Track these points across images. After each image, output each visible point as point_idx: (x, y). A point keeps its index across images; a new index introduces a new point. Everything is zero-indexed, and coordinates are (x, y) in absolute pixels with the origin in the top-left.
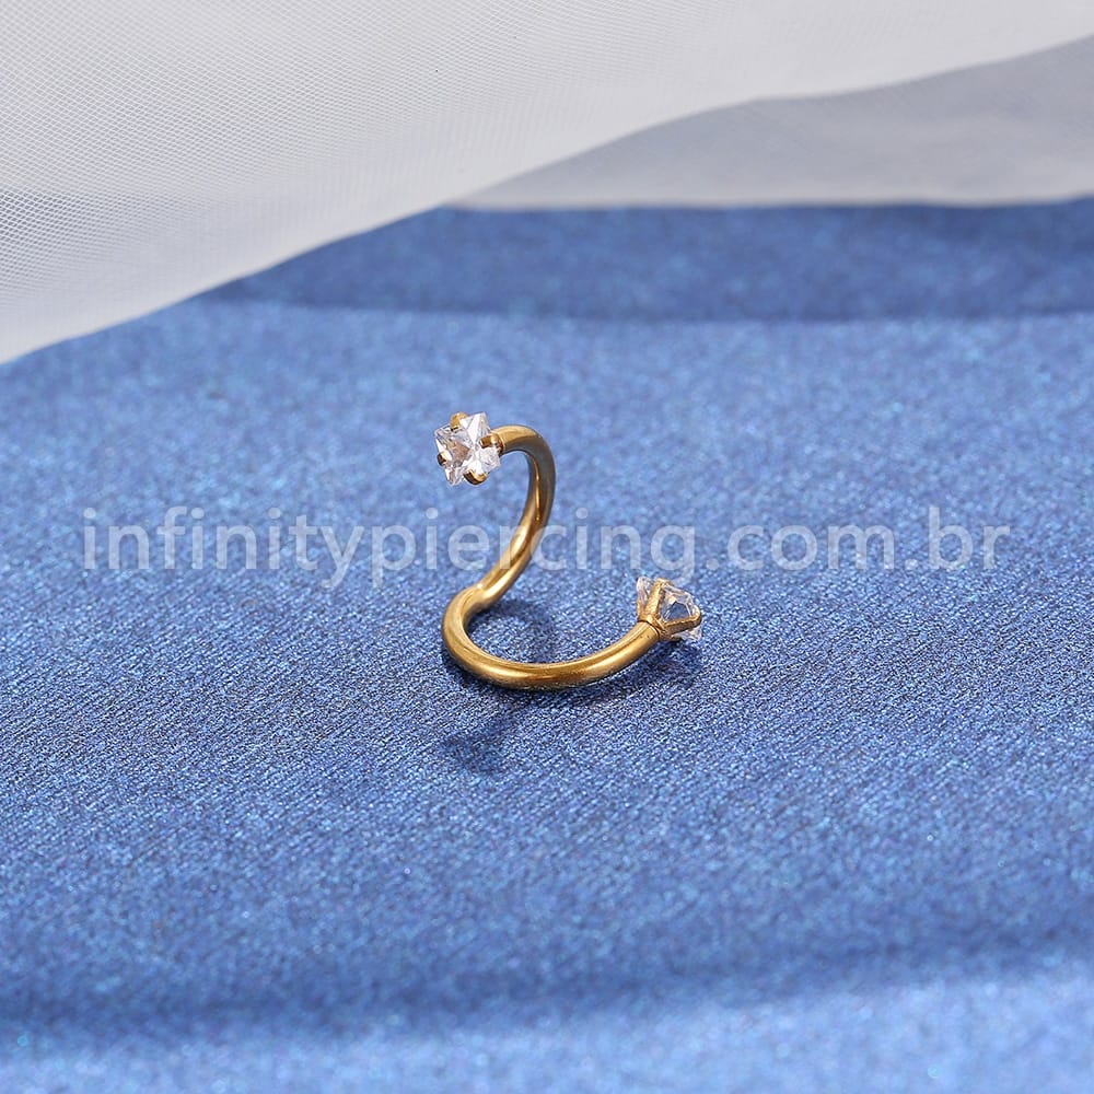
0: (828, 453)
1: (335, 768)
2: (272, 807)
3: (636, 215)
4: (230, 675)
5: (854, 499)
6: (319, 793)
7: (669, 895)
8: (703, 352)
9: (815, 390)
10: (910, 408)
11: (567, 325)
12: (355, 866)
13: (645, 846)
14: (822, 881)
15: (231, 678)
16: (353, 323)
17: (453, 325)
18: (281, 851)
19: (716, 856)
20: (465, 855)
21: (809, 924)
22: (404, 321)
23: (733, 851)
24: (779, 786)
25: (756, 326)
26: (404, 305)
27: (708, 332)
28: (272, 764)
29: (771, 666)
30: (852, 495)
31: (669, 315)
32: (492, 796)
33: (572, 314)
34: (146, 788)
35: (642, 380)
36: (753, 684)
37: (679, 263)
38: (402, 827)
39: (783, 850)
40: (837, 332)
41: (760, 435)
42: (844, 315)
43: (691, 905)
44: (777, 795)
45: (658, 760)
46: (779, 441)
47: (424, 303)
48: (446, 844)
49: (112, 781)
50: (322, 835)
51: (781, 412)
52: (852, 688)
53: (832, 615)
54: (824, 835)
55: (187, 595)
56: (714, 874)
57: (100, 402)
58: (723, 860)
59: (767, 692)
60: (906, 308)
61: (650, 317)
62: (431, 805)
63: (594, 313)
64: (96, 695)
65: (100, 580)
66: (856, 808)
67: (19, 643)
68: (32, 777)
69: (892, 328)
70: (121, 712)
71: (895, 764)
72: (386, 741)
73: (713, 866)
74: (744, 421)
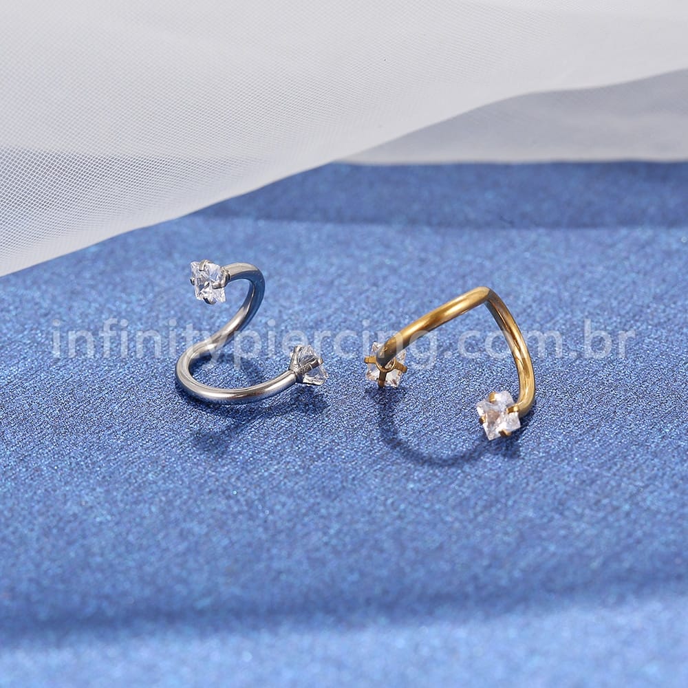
0: (596, 301)
1: (323, 480)
2: (290, 502)
3: (460, 168)
4: (252, 427)
5: (616, 327)
6: (317, 493)
7: (539, 549)
8: (512, 245)
9: (583, 266)
10: (641, 276)
11: (427, 230)
12: (346, 534)
13: (519, 522)
14: (631, 541)
15: (253, 429)
16: (297, 229)
17: (360, 230)
18: (299, 527)
19: (564, 527)
20: (410, 528)
21: (626, 565)
22: (329, 228)
23: (574, 524)
24: (595, 487)
25: (541, 231)
26: (327, 219)
27: (513, 233)
28: (285, 477)
29: (581, 421)
30: (614, 324)
31: (488, 224)
32: (422, 494)
33: (429, 224)
34: (210, 492)
35: (479, 260)
36: (572, 431)
37: (490, 195)
38: (370, 513)
39: (603, 524)
40: (593, 233)
41: (554, 291)
42: (594, 225)
43: (554, 554)
44: (596, 493)
45: (519, 474)
46: (566, 295)
47: (340, 219)
48: (398, 522)
49: (189, 487)
50: (322, 517)
51: (565, 279)
52: (631, 432)
53: (614, 392)
54: (628, 514)
55: (219, 383)
56: (565, 537)
57: (152, 274)
58: (569, 529)
59: (581, 435)
60: (631, 220)
61: (478, 226)
62: (386, 500)
63: (443, 223)
64: (171, 439)
65: (165, 375)
66: (644, 500)
67: (120, 410)
68: (140, 485)
69: (624, 232)
70: (188, 449)
71: (664, 474)
72: (353, 463)
73: (562, 532)
74: (544, 284)
